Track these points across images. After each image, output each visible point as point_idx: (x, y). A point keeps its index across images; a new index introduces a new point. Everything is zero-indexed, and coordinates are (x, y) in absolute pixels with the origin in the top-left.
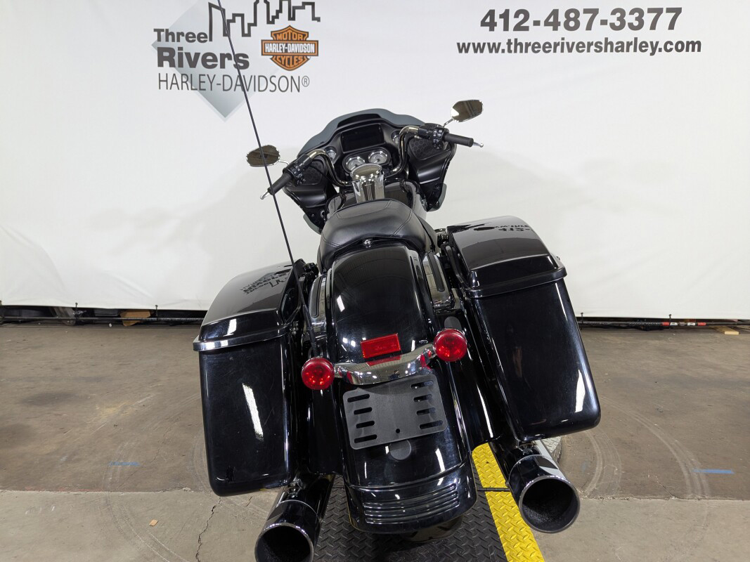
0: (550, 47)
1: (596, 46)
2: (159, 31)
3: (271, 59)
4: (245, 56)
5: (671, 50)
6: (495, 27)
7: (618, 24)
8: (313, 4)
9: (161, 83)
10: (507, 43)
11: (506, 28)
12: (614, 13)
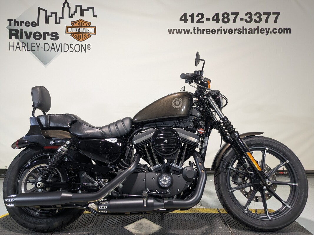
0: (215, 31)
1: (238, 30)
2: (10, 21)
3: (71, 35)
4: (57, 34)
5: (276, 32)
6: (187, 21)
7: (249, 20)
8: (93, 8)
9: (11, 47)
10: (193, 29)
11: (193, 22)
12: (246, 14)
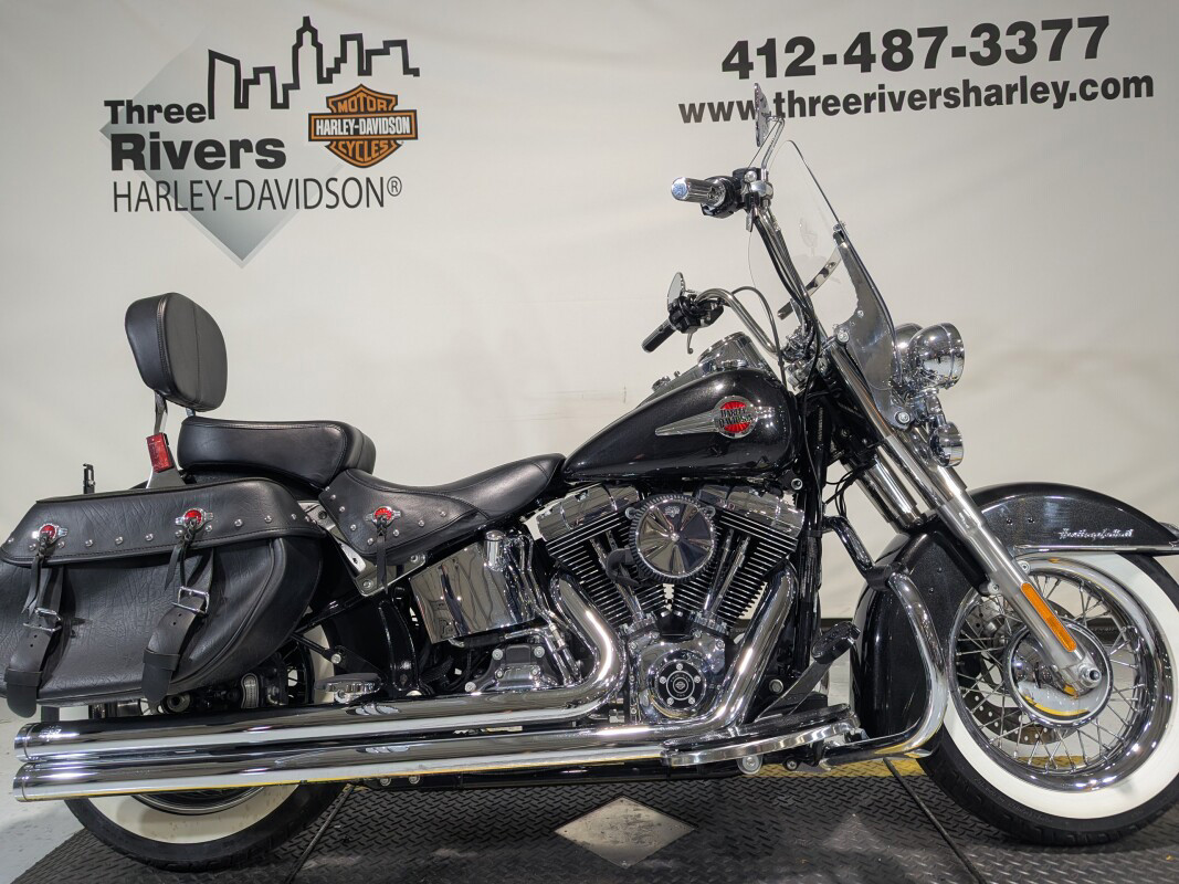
0: (858, 102)
1: (947, 95)
2: (113, 105)
3: (328, 147)
4: (279, 143)
5: (1094, 95)
6: (750, 72)
7: (986, 53)
8: (403, 44)
9: (119, 199)
10: (775, 101)
11: (771, 71)
12: (976, 32)
